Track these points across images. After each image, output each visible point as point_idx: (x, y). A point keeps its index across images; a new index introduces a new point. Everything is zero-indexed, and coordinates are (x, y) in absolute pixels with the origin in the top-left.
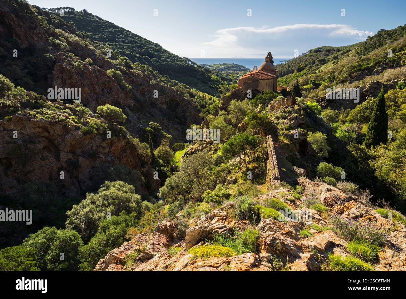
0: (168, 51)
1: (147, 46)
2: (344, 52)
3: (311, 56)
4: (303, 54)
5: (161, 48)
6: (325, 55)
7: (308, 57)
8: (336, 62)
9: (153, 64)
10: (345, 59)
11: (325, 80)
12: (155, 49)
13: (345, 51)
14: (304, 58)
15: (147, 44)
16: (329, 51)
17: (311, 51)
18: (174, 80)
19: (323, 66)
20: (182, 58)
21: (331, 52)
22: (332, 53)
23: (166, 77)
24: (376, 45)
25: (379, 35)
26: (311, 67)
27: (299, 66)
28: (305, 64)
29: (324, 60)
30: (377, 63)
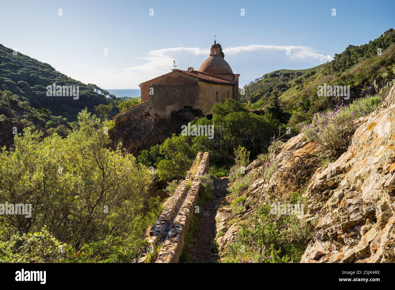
0: (63, 75)
1: (29, 66)
2: (308, 74)
3: (267, 81)
4: (256, 80)
5: (53, 69)
6: (283, 81)
7: (263, 83)
8: (300, 87)
9: (34, 93)
10: (310, 83)
11: (296, 109)
12: (41, 71)
13: (310, 74)
14: (259, 85)
15: (28, 64)
16: (288, 75)
17: (266, 76)
18: (60, 117)
19: (285, 93)
20: (85, 85)
21: (291, 76)
22: (292, 78)
23: (45, 111)
24: (347, 64)
25: (348, 52)
26: (269, 95)
27: (253, 95)
28: (260, 92)
29: (284, 86)
30: (364, 81)
